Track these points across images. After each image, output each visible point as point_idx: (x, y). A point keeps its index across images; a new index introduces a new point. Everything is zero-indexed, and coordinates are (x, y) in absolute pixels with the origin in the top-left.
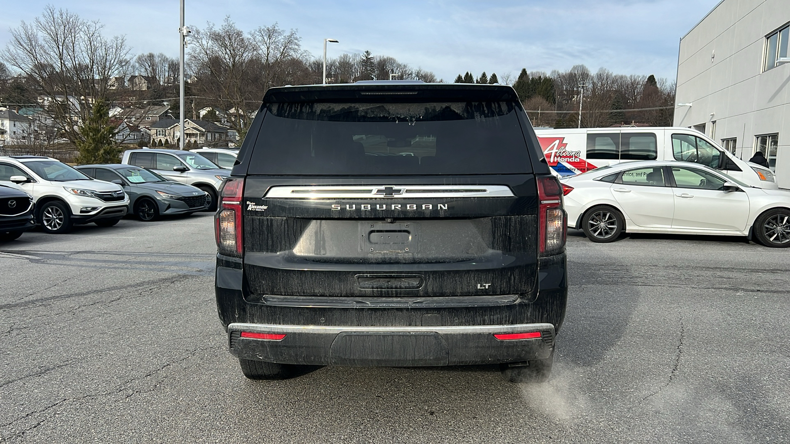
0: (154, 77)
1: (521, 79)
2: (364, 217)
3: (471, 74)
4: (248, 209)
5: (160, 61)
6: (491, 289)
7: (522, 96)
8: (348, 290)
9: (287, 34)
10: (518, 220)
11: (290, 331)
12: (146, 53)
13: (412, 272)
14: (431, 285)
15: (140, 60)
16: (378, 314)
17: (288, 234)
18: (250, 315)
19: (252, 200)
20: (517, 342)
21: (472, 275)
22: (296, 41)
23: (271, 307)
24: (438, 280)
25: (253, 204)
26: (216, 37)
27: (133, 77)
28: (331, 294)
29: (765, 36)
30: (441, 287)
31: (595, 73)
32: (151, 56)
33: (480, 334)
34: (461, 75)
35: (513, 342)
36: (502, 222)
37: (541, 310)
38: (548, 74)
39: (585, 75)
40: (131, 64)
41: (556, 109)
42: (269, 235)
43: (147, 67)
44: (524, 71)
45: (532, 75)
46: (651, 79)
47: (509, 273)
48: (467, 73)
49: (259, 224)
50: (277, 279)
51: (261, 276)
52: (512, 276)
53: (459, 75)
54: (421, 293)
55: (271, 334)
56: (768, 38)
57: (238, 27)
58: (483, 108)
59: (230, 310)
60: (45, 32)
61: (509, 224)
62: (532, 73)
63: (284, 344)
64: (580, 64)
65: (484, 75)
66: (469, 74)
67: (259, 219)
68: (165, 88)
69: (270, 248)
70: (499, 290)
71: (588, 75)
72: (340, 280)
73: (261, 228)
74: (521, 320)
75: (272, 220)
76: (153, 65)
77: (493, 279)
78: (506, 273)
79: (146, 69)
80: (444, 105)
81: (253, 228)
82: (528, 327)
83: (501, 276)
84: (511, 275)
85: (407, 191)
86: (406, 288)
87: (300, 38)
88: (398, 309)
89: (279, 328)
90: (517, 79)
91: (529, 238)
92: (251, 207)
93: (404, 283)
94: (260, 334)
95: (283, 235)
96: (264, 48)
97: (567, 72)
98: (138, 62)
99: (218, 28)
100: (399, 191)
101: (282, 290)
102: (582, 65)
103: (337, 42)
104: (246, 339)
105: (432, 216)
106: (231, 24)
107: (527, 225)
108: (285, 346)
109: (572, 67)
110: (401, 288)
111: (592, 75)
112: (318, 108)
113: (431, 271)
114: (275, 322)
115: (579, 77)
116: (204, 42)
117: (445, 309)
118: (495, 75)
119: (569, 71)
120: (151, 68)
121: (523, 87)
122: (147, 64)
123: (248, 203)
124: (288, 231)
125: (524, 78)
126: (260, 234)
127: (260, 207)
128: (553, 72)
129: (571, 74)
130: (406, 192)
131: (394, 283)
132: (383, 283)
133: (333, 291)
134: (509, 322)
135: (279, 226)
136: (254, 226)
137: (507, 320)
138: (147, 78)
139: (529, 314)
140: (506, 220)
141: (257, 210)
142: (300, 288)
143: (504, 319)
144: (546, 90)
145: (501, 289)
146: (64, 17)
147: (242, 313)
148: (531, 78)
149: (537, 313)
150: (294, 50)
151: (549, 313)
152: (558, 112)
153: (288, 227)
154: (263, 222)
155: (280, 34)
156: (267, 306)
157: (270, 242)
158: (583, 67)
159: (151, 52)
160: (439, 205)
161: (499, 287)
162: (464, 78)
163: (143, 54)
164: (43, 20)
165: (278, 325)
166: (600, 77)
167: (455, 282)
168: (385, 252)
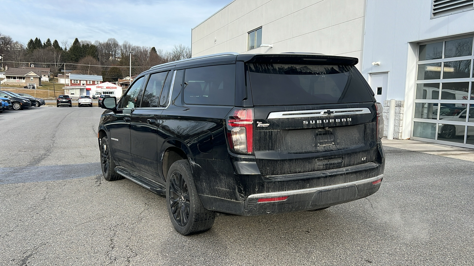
1: (75, 45)
2: (318, 127)
3: (39, 39)
4: (258, 126)
7: (77, 55)
8: (313, 168)
11: (292, 194)
13: (340, 155)
14: (347, 161)
17: (280, 140)
18: (267, 188)
19: (260, 121)
23: (281, 181)
24: (349, 158)
25: (261, 123)
28: (304, 171)
29: (248, 32)
30: (350, 161)
31: (122, 44)
34: (32, 39)
35: (376, 185)
38: (93, 43)
39: (116, 45)
41: (100, 64)
42: (270, 140)
44: (77, 40)
45: (82, 42)
46: (154, 49)
48: (37, 38)
49: (264, 134)
50: (277, 165)
51: (267, 165)
52: (372, 153)
53: (31, 39)
55: (279, 198)
56: (249, 34)
59: (252, 187)
62: (82, 41)
63: (287, 202)
64: (113, 38)
65: (49, 40)
66: (38, 39)
67: (264, 132)
69: (271, 148)
71: (118, 44)
72: (309, 163)
73: (265, 137)
75: (272, 132)
77: (367, 155)
81: (260, 137)
83: (369, 153)
85: (336, 112)
86: (337, 163)
88: (341, 175)
89: (286, 193)
90: (72, 44)
91: (374, 133)
92: (260, 124)
94: (273, 198)
95: (277, 140)
97: (105, 42)
100: (332, 112)
101: (279, 172)
102: (114, 39)
104: (263, 203)
105: (346, 125)
107: (374, 128)
108: (287, 203)
109: (108, 39)
111: (120, 45)
112: (277, 66)
114: (283, 190)
115: (112, 45)
118: (57, 41)
119: (106, 42)
121: (77, 50)
123: (258, 122)
125: (77, 44)
126: (264, 140)
127: (265, 124)
128: (96, 41)
129: (107, 43)
131: (332, 161)
132: (327, 162)
133: (305, 169)
135: (276, 135)
136: (261, 136)
140: (369, 125)
141: (263, 126)
142: (289, 169)
144: (93, 52)
147: (261, 187)
148: (81, 44)
152: (101, 66)
154: (266, 133)
156: (279, 182)
157: (270, 145)
158: (114, 40)
160: (349, 119)
162: (35, 41)
165: (284, 191)
166: (125, 46)
168: (324, 145)
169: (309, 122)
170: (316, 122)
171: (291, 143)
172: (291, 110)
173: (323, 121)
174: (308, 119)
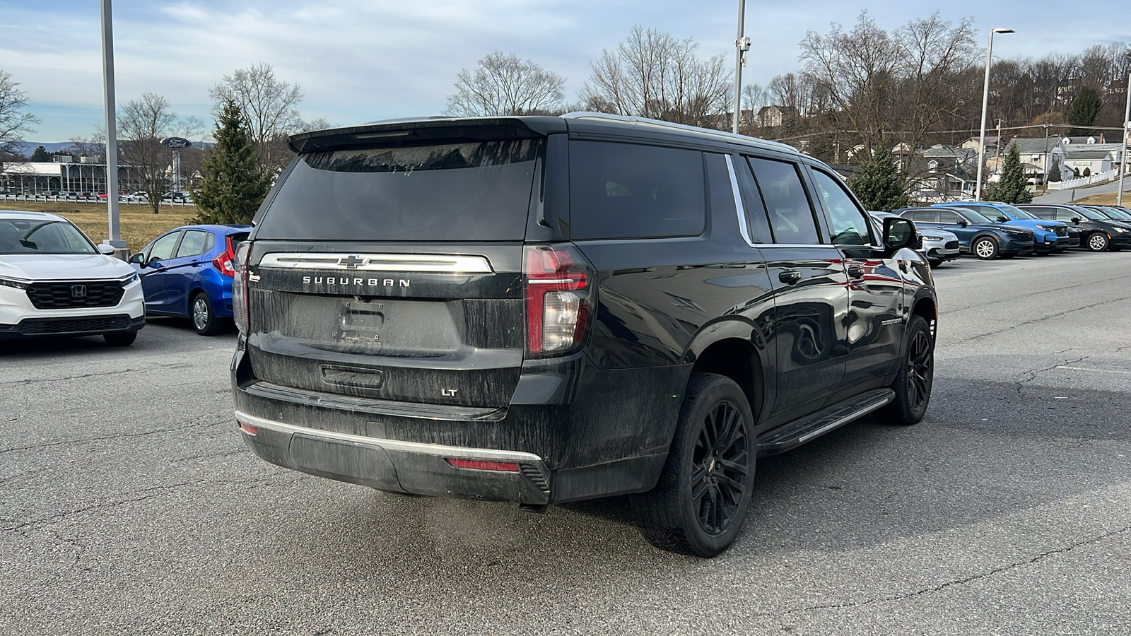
0: (792, 108)
2: (329, 292)
4: (250, 280)
5: (802, 83)
6: (458, 398)
9: (956, 26)
10: (497, 306)
11: (259, 425)
12: (783, 74)
13: (371, 367)
14: (391, 386)
15: (775, 84)
16: (325, 414)
17: (276, 310)
19: (251, 268)
20: (478, 473)
21: (435, 377)
22: (969, 36)
24: (397, 379)
25: (251, 272)
26: (846, 44)
27: (764, 109)
30: (402, 389)
32: (790, 78)
33: (428, 455)
35: (473, 472)
36: (475, 308)
37: (513, 433)
40: (762, 92)
42: (263, 312)
43: (784, 93)
47: (480, 378)
51: (256, 359)
52: (485, 383)
54: (382, 395)
57: (880, 26)
58: (498, 149)
60: (628, 61)
61: (484, 311)
63: (258, 440)
67: (256, 292)
68: (806, 121)
70: (469, 400)
73: (258, 303)
74: (482, 443)
75: (262, 293)
76: (791, 90)
77: (460, 384)
78: (476, 377)
79: (782, 96)
80: (453, 148)
81: (254, 302)
82: (492, 454)
83: (470, 380)
84: (483, 381)
85: (371, 262)
86: (366, 386)
87: (975, 30)
88: (343, 412)
89: (253, 420)
91: (512, 331)
92: (252, 276)
93: (365, 380)
95: (271, 311)
96: (917, 54)
98: (772, 88)
99: (849, 29)
100: (361, 261)
103: (1011, 32)
105: (394, 295)
106: (869, 20)
107: (509, 314)
108: (259, 442)
110: (361, 385)
113: (390, 367)
116: (827, 53)
117: (388, 417)
120: (788, 94)
122: (783, 90)
124: (276, 307)
126: (258, 309)
127: (257, 276)
130: (369, 262)
131: (359, 379)
132: (346, 377)
134: (464, 443)
135: (268, 301)
136: (254, 300)
137: (462, 441)
138: (782, 109)
139: (494, 437)
140: (480, 305)
141: (255, 280)
143: (458, 439)
145: (471, 398)
146: (653, 38)
149: (507, 437)
150: (967, 51)
151: (528, 438)
153: (275, 303)
154: (259, 296)
155: (943, 28)
159: (789, 72)
160: (401, 281)
161: (468, 396)
163: (779, 76)
164: (627, 46)
167: (415, 384)
168: (356, 338)
169: (312, 280)
170: (325, 281)
171: (297, 323)
172: (292, 251)
173: (337, 281)
174: (312, 274)
